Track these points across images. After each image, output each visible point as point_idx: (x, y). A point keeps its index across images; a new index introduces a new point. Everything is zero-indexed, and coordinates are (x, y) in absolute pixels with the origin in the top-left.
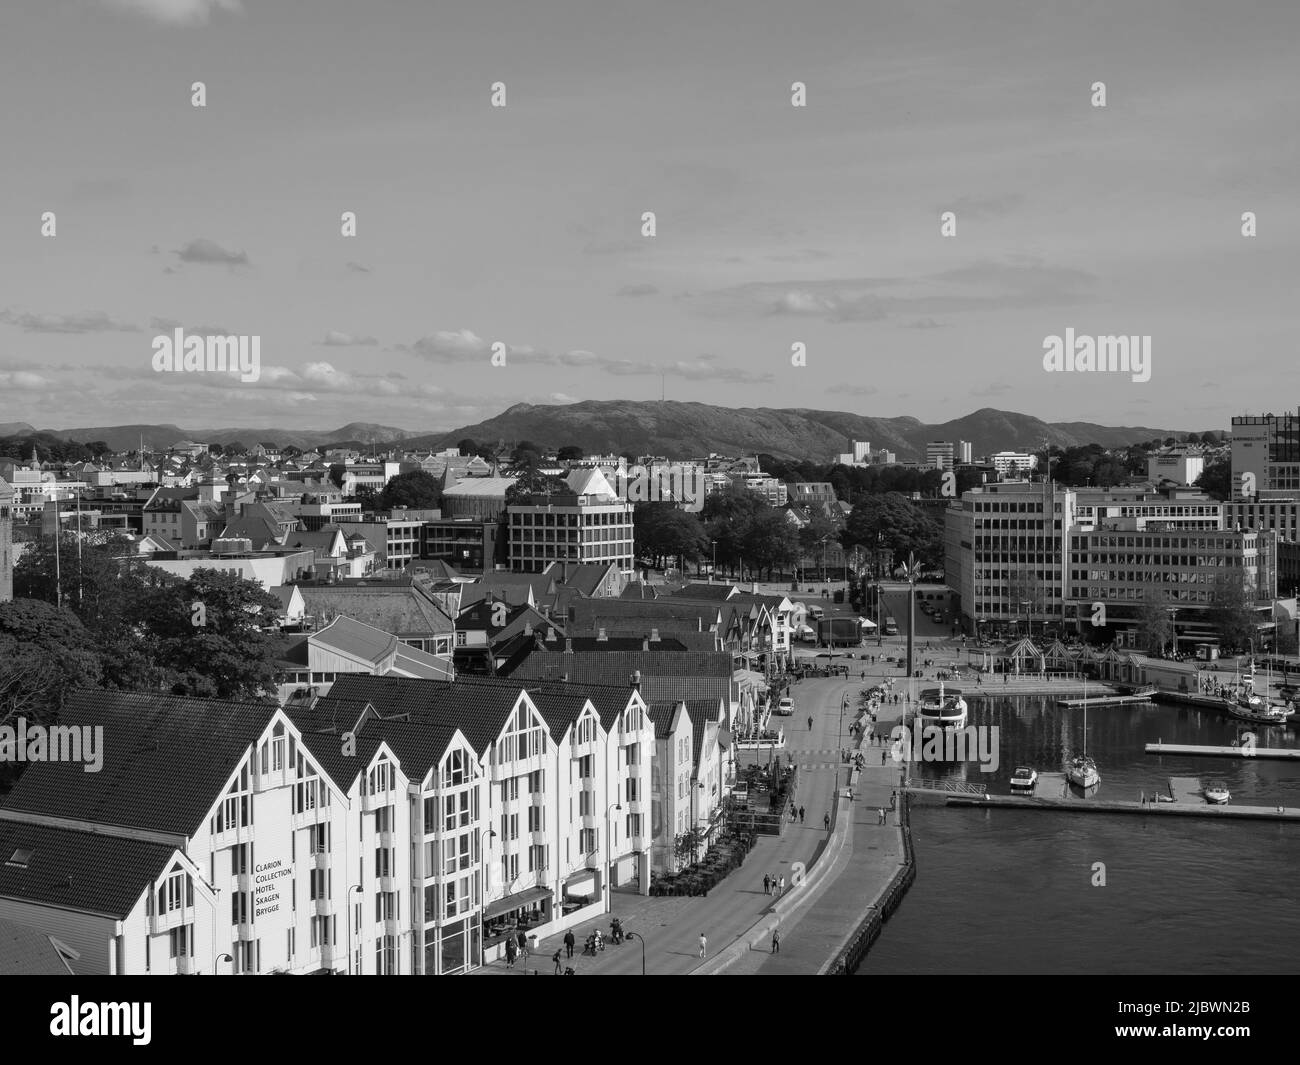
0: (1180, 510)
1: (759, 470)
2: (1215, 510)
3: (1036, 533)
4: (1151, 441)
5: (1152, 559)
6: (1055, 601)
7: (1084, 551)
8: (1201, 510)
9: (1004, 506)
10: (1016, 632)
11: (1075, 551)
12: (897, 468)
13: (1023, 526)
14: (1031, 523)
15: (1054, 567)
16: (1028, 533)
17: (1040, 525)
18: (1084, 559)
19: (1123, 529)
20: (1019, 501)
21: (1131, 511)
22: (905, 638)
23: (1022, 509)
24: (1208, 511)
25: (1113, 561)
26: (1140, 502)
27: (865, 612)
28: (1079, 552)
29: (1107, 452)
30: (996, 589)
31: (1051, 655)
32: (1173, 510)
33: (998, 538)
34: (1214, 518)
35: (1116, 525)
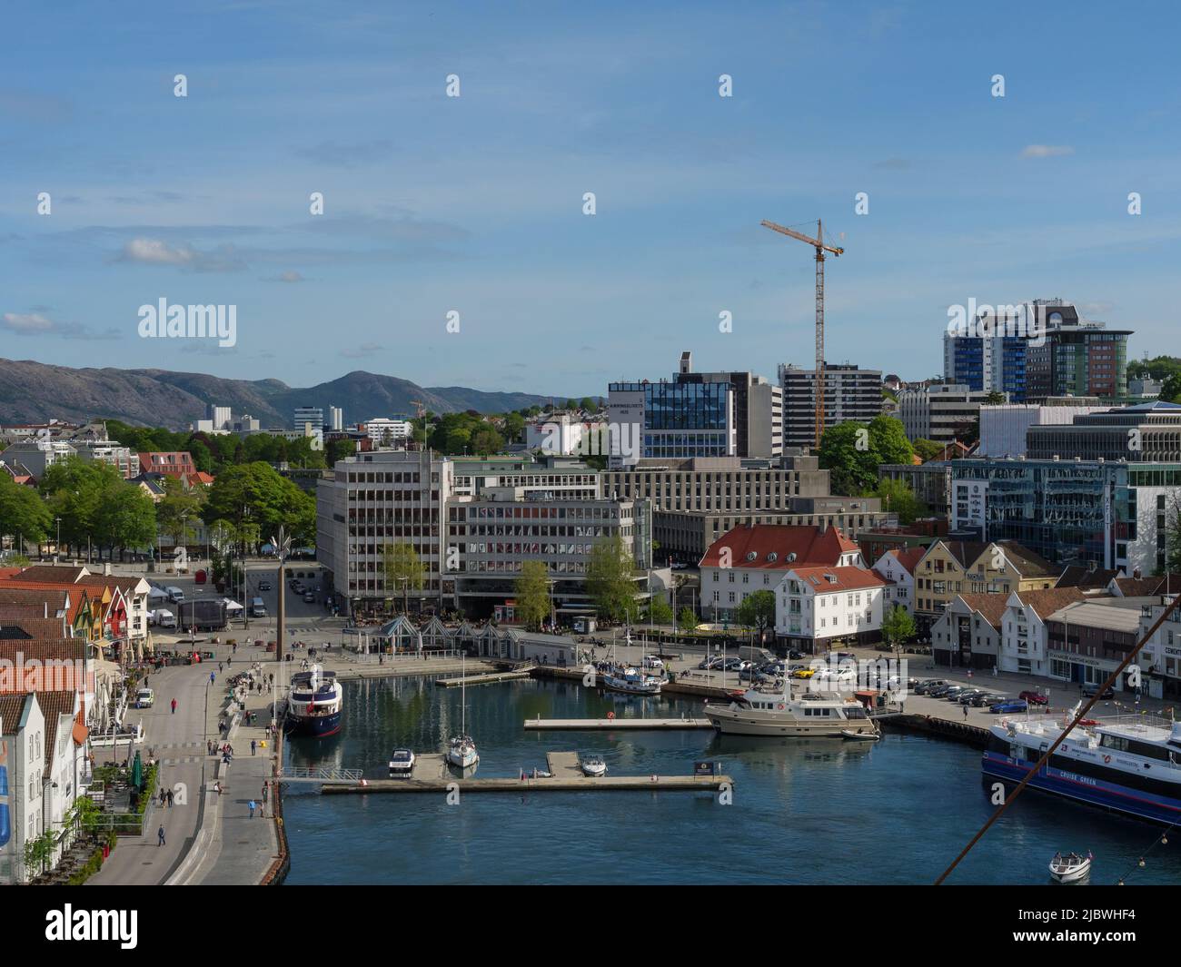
0: (558, 479)
1: (107, 437)
2: (592, 479)
3: (413, 504)
4: (529, 408)
5: (530, 531)
6: (433, 576)
7: (462, 523)
8: (579, 479)
9: (380, 476)
10: (392, 610)
11: (453, 523)
12: (262, 436)
13: (399, 498)
14: (408, 494)
15: (431, 540)
16: (404, 504)
17: (417, 496)
18: (462, 532)
19: (501, 499)
20: (394, 470)
21: (509, 481)
22: (275, 620)
23: (398, 479)
24: (585, 480)
25: (491, 533)
26: (518, 472)
27: (230, 593)
28: (457, 524)
29: (485, 419)
30: (371, 565)
31: (429, 632)
32: (551, 479)
33: (373, 510)
34: (592, 487)
35: (494, 495)
